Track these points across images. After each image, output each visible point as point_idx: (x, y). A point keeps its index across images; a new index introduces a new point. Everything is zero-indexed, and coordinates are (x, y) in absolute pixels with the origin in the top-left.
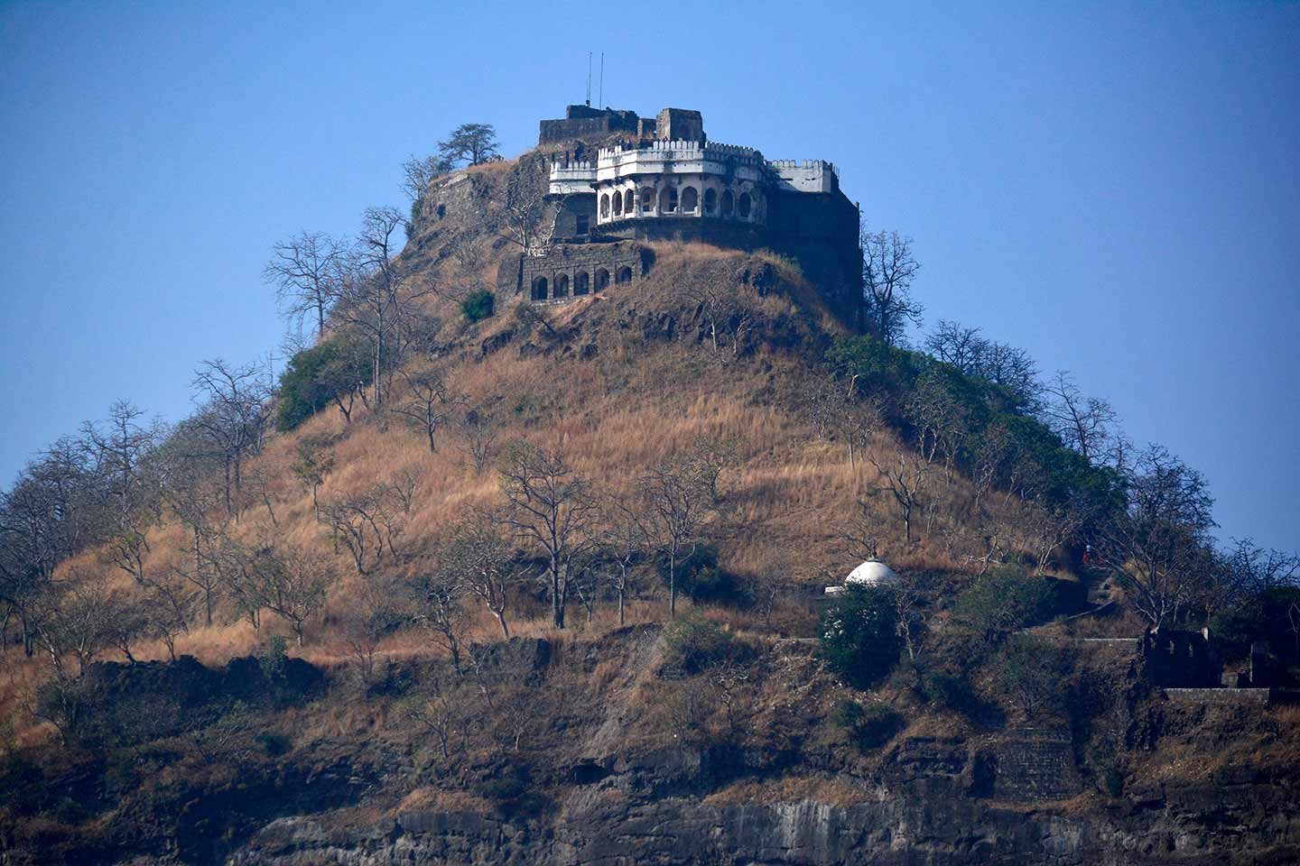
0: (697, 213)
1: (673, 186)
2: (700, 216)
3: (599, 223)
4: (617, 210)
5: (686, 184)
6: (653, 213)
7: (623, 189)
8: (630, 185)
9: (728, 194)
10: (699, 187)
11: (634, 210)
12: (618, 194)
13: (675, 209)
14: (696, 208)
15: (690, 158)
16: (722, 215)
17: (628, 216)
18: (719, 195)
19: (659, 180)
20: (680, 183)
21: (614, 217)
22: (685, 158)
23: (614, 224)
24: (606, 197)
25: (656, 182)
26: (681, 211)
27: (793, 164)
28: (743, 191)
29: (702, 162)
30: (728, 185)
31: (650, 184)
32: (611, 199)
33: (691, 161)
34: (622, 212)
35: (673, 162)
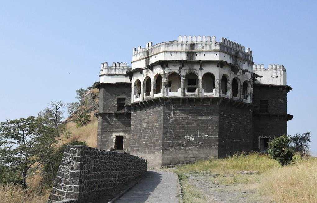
0: (215, 94)
1: (195, 71)
2: (217, 96)
3: (132, 102)
4: (148, 91)
5: (206, 70)
6: (179, 94)
7: (152, 75)
8: (158, 70)
9: (235, 81)
10: (217, 72)
11: (162, 91)
12: (148, 80)
13: (197, 90)
14: (214, 90)
15: (208, 49)
16: (232, 97)
17: (157, 96)
18: (230, 81)
19: (183, 66)
20: (201, 69)
21: (145, 97)
22: (205, 49)
23: (145, 102)
24: (139, 82)
25: (180, 68)
26: (201, 93)
27: (262, 67)
28: (245, 79)
29: (219, 52)
30: (236, 74)
31: (176, 69)
32: (142, 83)
33: (210, 52)
34: (152, 93)
35: (196, 52)
